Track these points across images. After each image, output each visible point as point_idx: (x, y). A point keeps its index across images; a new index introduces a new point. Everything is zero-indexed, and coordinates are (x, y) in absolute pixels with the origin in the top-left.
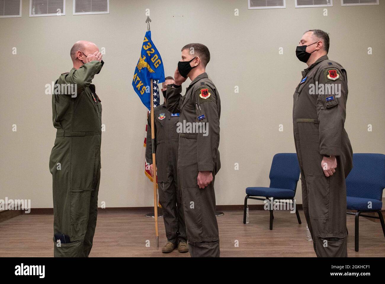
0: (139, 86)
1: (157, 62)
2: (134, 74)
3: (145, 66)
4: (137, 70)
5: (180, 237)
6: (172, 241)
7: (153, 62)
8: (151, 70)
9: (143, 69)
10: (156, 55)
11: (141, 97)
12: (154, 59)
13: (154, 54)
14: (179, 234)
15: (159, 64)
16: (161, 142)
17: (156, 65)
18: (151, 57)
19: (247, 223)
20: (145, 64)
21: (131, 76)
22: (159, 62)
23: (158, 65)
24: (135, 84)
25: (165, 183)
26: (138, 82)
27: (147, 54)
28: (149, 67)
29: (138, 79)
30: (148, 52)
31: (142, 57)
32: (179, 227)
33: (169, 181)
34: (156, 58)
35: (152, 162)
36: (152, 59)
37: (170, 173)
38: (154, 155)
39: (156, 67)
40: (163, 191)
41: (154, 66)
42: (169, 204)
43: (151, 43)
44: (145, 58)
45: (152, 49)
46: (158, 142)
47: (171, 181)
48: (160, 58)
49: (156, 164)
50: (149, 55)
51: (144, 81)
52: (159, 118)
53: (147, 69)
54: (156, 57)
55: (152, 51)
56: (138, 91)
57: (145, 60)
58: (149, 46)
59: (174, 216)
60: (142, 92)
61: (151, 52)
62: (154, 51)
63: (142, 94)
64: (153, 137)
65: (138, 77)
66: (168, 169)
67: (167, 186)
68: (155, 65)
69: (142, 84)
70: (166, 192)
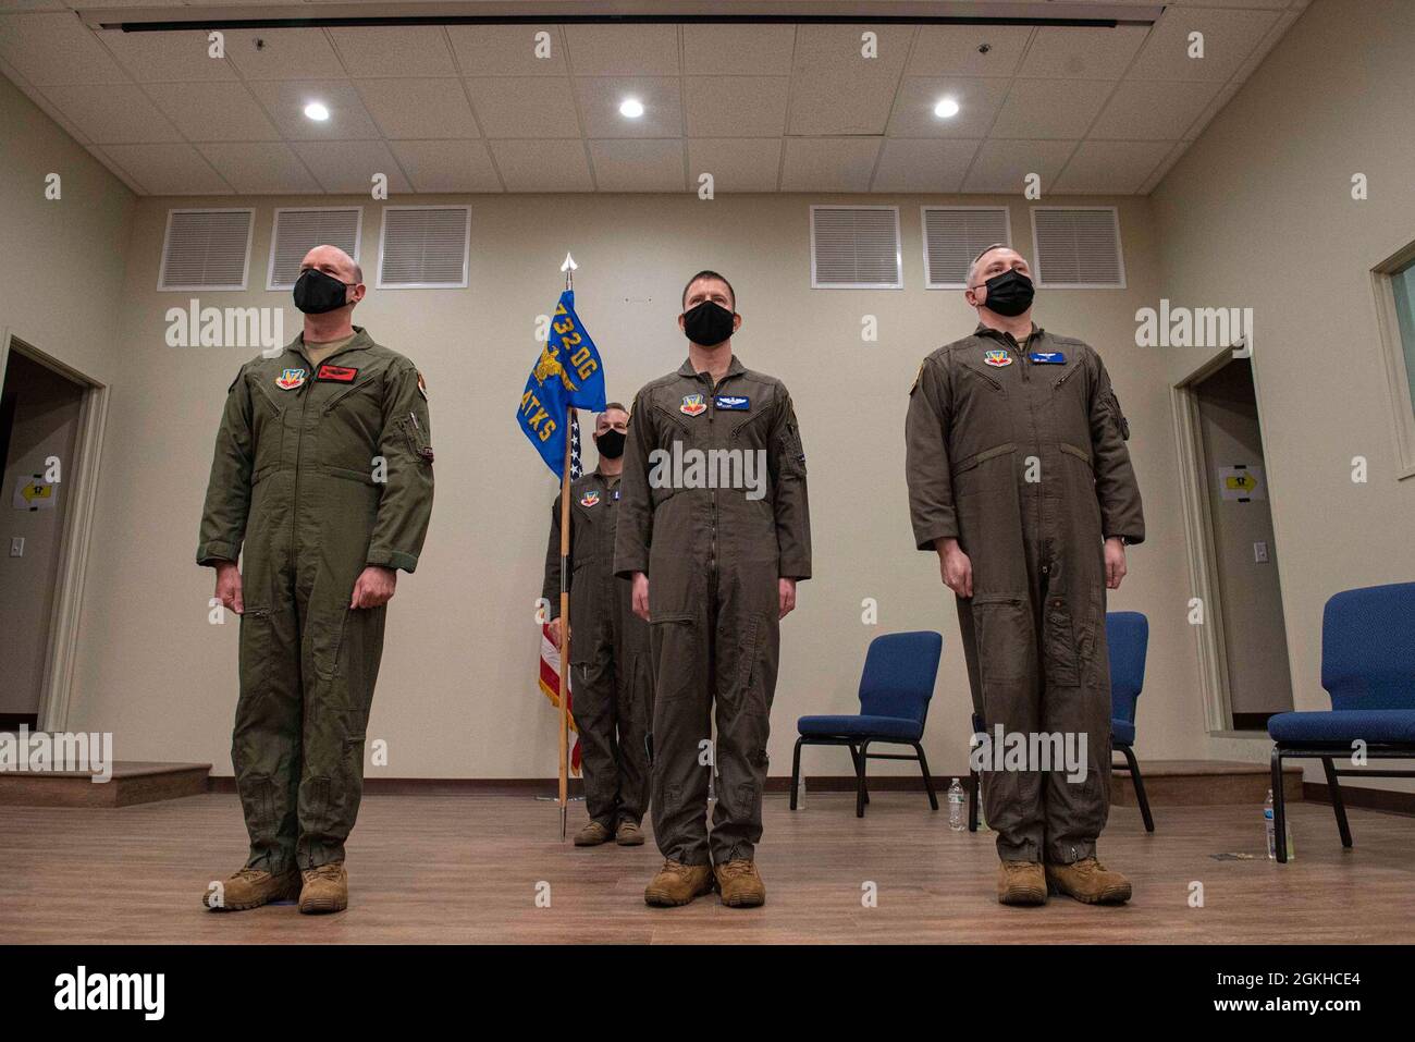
0: (536, 419)
1: (587, 365)
2: (526, 392)
3: (556, 372)
4: (532, 382)
5: (623, 810)
6: (601, 819)
7: (576, 364)
8: (570, 385)
9: (550, 377)
10: (585, 349)
11: (542, 448)
12: (577, 360)
13: (578, 347)
14: (622, 801)
15: (592, 371)
16: (584, 561)
17: (584, 372)
18: (571, 353)
19: (799, 807)
20: (556, 368)
21: (516, 396)
22: (591, 366)
23: (588, 373)
24: (523, 417)
25: (590, 667)
26: (535, 410)
27: (563, 344)
28: (565, 376)
29: (535, 402)
30: (565, 339)
31: (550, 350)
32: (620, 786)
33: (600, 662)
34: (585, 357)
35: (560, 613)
36: (573, 358)
37: (604, 642)
38: (564, 597)
39: (583, 378)
40: (582, 685)
41: (578, 374)
42: (598, 721)
43: (572, 320)
44: (556, 352)
45: (575, 335)
46: (577, 563)
47: (606, 662)
48: (595, 355)
49: (569, 619)
50: (568, 347)
51: (550, 407)
52: (583, 502)
53: (560, 378)
54: (583, 353)
55: (575, 339)
56: (531, 432)
57: (556, 358)
58: (568, 325)
59: (609, 753)
60: (545, 434)
61: (573, 342)
62: (579, 339)
63: (544, 439)
64: (565, 551)
65: (534, 397)
66: (599, 630)
67: (595, 674)
68: (580, 372)
69: (547, 415)
70: (591, 688)
